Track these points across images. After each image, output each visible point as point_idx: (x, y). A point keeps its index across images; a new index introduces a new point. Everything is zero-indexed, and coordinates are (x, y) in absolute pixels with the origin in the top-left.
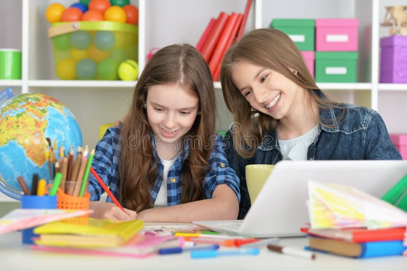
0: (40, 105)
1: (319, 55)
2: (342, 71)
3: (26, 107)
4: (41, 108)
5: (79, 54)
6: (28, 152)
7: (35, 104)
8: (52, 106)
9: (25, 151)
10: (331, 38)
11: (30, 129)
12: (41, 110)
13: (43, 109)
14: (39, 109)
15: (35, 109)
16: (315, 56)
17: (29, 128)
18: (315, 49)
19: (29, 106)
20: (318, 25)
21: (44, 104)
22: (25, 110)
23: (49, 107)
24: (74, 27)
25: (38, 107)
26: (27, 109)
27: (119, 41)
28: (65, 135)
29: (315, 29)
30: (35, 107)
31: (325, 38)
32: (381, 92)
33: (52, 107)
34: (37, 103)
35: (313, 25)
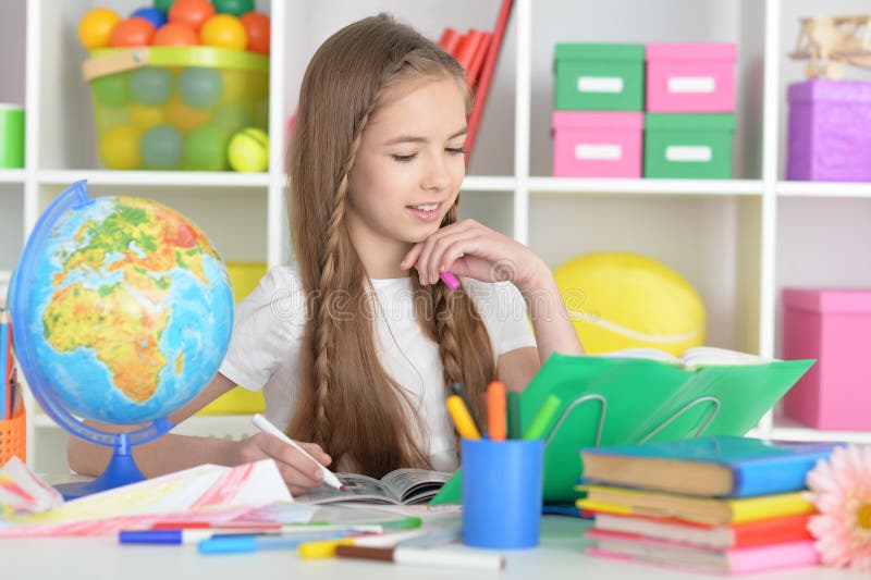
0: (156, 267)
1: (653, 121)
2: (702, 154)
3: (122, 270)
4: (157, 275)
5: (150, 116)
6: (118, 376)
7: (143, 262)
8: (182, 265)
9: (111, 375)
10: (678, 85)
11: (130, 330)
12: (158, 283)
13: (162, 280)
14: (152, 278)
15: (145, 277)
16: (644, 121)
17: (127, 327)
18: (645, 108)
19: (129, 267)
20: (651, 56)
21: (164, 260)
22: (120, 278)
23: (176, 268)
24: (136, 59)
25: (150, 273)
26: (126, 277)
27: (232, 88)
28: (203, 338)
29: (645, 65)
30: (144, 272)
31: (665, 85)
32: (783, 201)
33: (182, 270)
34: (149, 258)
35: (640, 57)
